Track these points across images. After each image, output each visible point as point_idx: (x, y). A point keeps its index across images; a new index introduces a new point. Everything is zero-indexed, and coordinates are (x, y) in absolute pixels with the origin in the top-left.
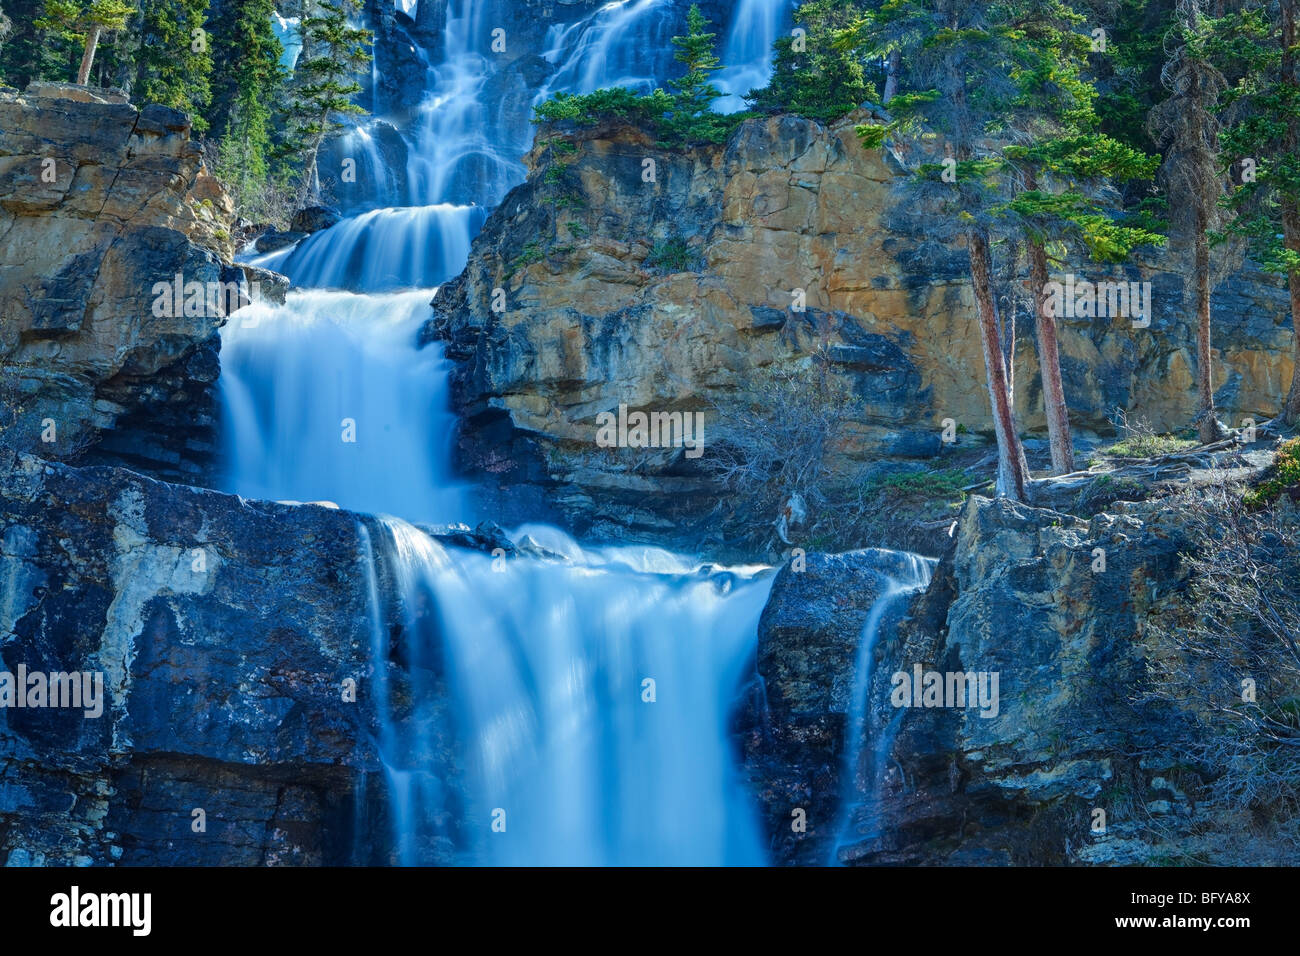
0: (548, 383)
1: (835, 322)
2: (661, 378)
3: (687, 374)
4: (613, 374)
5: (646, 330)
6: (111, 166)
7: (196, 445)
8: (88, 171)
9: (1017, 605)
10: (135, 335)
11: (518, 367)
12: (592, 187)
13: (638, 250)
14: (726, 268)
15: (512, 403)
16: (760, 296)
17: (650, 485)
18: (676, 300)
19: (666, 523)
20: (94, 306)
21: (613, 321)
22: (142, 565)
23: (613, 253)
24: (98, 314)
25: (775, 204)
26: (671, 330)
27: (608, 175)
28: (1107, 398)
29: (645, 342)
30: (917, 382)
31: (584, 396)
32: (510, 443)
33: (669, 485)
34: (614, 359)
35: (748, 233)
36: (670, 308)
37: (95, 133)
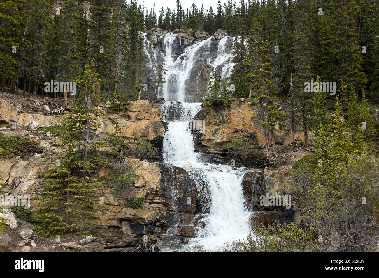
0: (207, 139)
1: (245, 131)
2: (222, 139)
3: (226, 138)
4: (216, 138)
5: (220, 132)
6: (149, 113)
7: (160, 148)
8: (147, 114)
9: (271, 179)
10: (155, 136)
11: (203, 138)
12: (212, 112)
13: (218, 121)
14: (230, 124)
15: (202, 142)
16: (235, 127)
17: (220, 152)
18: (224, 128)
19: (223, 157)
20: (149, 132)
21: (215, 131)
22: (178, 177)
23: (215, 121)
24: (149, 133)
25: (237, 114)
26: (223, 132)
27: (214, 110)
28: (281, 140)
29: (220, 134)
30: (256, 139)
31: (212, 141)
32: (202, 147)
33: (223, 152)
34: (216, 136)
35: (233, 119)
36: (223, 129)
37: (147, 108)
